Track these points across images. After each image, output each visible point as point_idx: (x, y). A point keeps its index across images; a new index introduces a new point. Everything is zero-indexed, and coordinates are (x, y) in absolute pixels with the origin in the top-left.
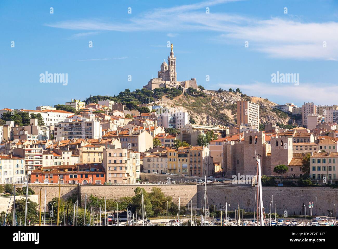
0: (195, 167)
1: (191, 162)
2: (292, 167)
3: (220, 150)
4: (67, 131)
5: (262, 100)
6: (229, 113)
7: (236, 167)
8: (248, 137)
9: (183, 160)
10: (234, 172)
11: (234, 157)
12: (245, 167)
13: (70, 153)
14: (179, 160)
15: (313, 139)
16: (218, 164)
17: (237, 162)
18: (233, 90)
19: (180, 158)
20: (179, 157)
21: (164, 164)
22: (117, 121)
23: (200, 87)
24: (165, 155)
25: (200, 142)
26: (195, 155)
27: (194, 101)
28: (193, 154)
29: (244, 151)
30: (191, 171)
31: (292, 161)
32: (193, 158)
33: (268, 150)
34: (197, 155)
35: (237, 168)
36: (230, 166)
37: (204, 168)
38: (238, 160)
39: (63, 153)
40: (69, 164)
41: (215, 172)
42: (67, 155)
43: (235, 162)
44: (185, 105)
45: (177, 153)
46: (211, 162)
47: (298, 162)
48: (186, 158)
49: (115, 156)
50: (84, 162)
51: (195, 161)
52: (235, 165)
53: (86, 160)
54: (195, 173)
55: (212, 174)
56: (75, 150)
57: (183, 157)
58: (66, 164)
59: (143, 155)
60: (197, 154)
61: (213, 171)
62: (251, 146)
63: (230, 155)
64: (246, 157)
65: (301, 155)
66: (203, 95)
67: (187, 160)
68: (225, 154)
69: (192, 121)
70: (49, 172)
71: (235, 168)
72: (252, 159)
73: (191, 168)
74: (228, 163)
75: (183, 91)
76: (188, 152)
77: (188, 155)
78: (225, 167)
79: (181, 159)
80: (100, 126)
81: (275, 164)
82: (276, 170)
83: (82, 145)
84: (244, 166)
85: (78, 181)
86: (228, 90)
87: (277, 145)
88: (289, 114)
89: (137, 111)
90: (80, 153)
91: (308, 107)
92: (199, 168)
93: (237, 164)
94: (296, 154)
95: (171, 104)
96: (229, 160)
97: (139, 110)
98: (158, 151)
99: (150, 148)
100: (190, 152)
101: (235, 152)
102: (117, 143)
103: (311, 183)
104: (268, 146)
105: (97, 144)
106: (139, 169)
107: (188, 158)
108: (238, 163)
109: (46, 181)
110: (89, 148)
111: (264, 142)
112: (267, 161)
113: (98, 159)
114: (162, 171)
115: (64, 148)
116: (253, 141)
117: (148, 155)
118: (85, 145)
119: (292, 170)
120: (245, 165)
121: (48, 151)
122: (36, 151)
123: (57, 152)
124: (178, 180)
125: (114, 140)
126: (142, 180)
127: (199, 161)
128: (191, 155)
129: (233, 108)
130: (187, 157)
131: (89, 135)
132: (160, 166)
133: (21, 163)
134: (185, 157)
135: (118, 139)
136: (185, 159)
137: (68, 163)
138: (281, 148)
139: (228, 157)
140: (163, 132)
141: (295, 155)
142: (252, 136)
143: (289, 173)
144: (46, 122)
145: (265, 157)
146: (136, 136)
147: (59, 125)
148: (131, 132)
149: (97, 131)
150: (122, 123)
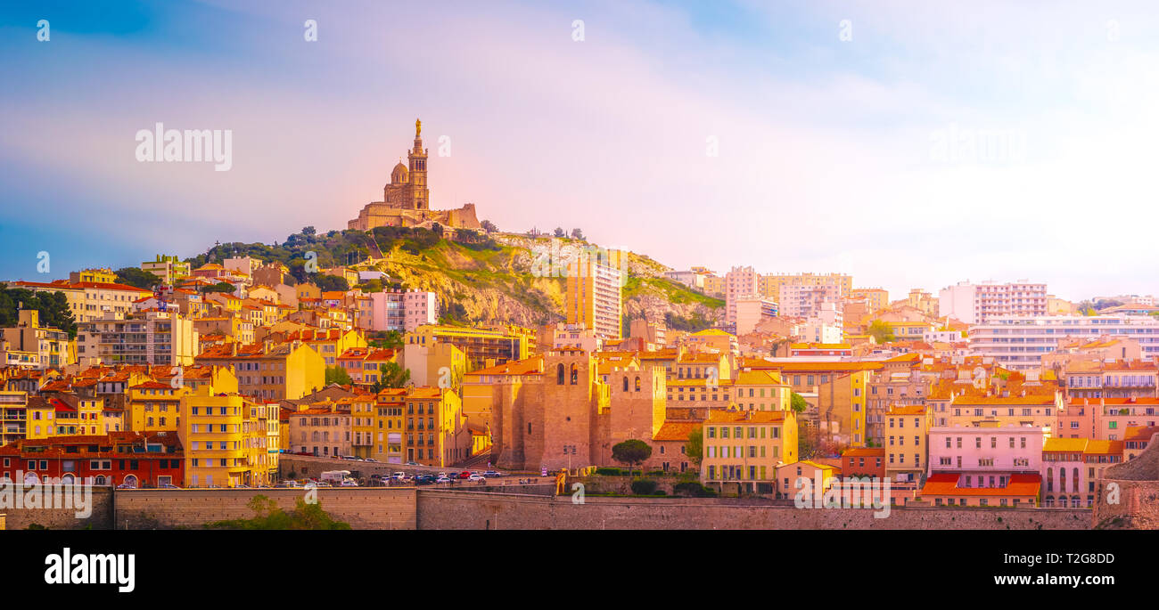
0: (421, 442)
1: (411, 427)
2: (662, 445)
4: (110, 341)
6: (552, 289)
7: (525, 441)
8: (554, 367)
9: (390, 423)
10: (518, 454)
11: (519, 417)
12: (547, 442)
13: (100, 405)
14: (381, 423)
15: (726, 368)
16: (483, 432)
17: (526, 429)
18: (564, 232)
19: (382, 418)
20: (380, 413)
21: (341, 431)
22: (259, 312)
23: (486, 225)
24: (345, 411)
26: (421, 412)
27: (468, 259)
28: (416, 408)
29: (543, 401)
30: (411, 451)
31: (662, 429)
32: (415, 416)
33: (604, 402)
34: (426, 412)
35: (527, 443)
36: (508, 438)
37: (443, 445)
38: (530, 424)
39: (80, 404)
40: (98, 433)
41: (475, 451)
42: (91, 408)
43: (522, 428)
44: (446, 269)
45: (375, 404)
46: (463, 429)
47: (676, 431)
48: (398, 418)
50: (137, 428)
51: (421, 427)
52: (522, 437)
53: (142, 423)
54: (421, 457)
55: (465, 459)
56: (111, 398)
57: (390, 414)
58: (88, 433)
59: (289, 410)
60: (426, 408)
61: (469, 450)
62: (561, 392)
63: (510, 412)
64: (548, 417)
65: (686, 413)
66: (491, 245)
67: (399, 423)
68: (499, 407)
69: (450, 315)
70: (39, 452)
71: (523, 443)
72: (565, 421)
73: (411, 443)
74: (504, 432)
75: (442, 235)
76: (403, 404)
77: (403, 409)
78: (497, 440)
79: (386, 419)
80: (195, 331)
81: (619, 435)
83: (133, 381)
84: (542, 439)
85: (113, 477)
86: (552, 233)
87: (626, 389)
88: (696, 292)
89: (315, 284)
90: (126, 404)
92: (431, 443)
93: (526, 434)
94: (676, 411)
95: (410, 265)
96: (508, 424)
97: (320, 285)
98: (328, 399)
99: (314, 390)
100: (407, 403)
101: (523, 403)
102: (225, 380)
104: (603, 389)
106: (276, 446)
107: (402, 418)
108: (530, 432)
110: (148, 392)
111: (594, 379)
112: (601, 429)
113: (172, 418)
114: (336, 449)
115: (84, 393)
116: (567, 378)
117: (303, 408)
118: (140, 382)
119: (662, 452)
120: (546, 437)
121: (40, 398)
122: (11, 399)
123: (66, 400)
125: (218, 369)
127: (431, 427)
128: (411, 412)
130: (400, 414)
131: (165, 353)
132: (331, 438)
134: (395, 414)
135: (229, 369)
136: (395, 419)
137: (94, 429)
138: (634, 397)
139: (504, 417)
140: (362, 344)
141: (671, 414)
142: (565, 365)
143: (656, 460)
144: (79, 315)
145: (596, 419)
146: (280, 358)
147: (91, 327)
148: (270, 347)
149: (186, 343)
150: (270, 317)
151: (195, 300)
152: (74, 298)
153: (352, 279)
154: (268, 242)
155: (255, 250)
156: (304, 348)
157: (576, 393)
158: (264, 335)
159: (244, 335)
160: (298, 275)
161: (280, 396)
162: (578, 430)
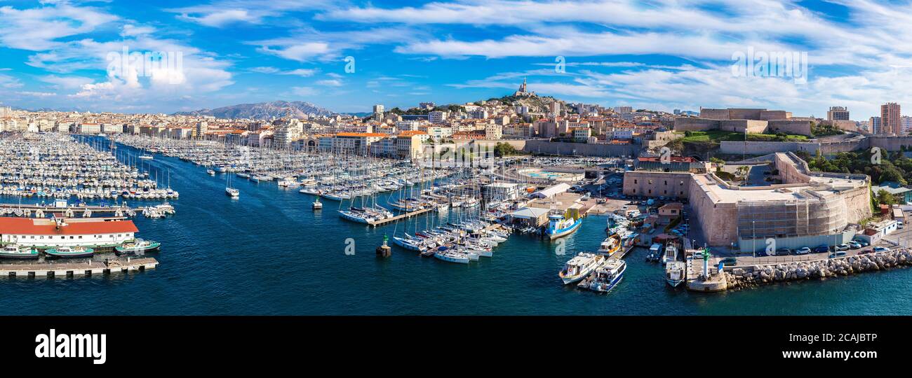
0: (526, 132)
1: (525, 130)
2: (568, 133)
3: (538, 124)
5: (562, 101)
6: (548, 106)
8: (549, 120)
10: (543, 134)
11: (543, 128)
12: (548, 133)
14: (520, 129)
15: (578, 121)
16: (536, 131)
18: (550, 96)
20: (519, 127)
21: (512, 130)
24: (513, 127)
25: (530, 121)
27: (533, 101)
28: (526, 126)
29: (547, 126)
31: (568, 131)
32: (526, 128)
33: (558, 126)
36: (541, 132)
37: (530, 132)
38: (545, 129)
40: (470, 130)
42: (470, 126)
43: (543, 130)
44: (529, 102)
46: (533, 130)
47: (570, 131)
49: (490, 127)
50: (478, 129)
51: (527, 130)
54: (526, 135)
55: (534, 135)
56: (473, 124)
57: (521, 127)
59: (504, 127)
60: (528, 126)
62: (550, 124)
64: (548, 128)
65: (572, 128)
66: (537, 98)
68: (539, 127)
69: (530, 110)
70: (461, 133)
72: (551, 129)
73: (524, 133)
78: (539, 132)
81: (560, 132)
82: (561, 135)
85: (474, 138)
88: (572, 107)
90: (476, 125)
91: (580, 105)
92: (528, 133)
95: (523, 102)
96: (541, 129)
98: (511, 125)
99: (508, 123)
100: (524, 126)
101: (544, 126)
102: (493, 121)
103: (575, 140)
104: (558, 124)
105: (483, 122)
106: (501, 134)
108: (545, 131)
109: (460, 138)
110: (480, 123)
111: (556, 122)
112: (557, 131)
113: (484, 127)
114: (511, 134)
115: (469, 123)
116: (551, 122)
117: (507, 126)
118: (479, 121)
119: (568, 135)
120: (548, 131)
121: (462, 124)
122: (457, 124)
123: (466, 124)
124: (518, 139)
125: (491, 119)
126: (502, 138)
129: (549, 104)
131: (482, 117)
132: (511, 132)
133: (450, 129)
135: (493, 119)
136: (522, 129)
138: (563, 125)
141: (569, 128)
142: (551, 119)
143: (566, 136)
144: (468, 110)
145: (556, 129)
146: (502, 118)
147: (470, 112)
148: (500, 116)
149: (486, 115)
150: (500, 110)
151: (487, 108)
152: (466, 107)
153: (514, 104)
154: (499, 98)
155: (497, 99)
156: (506, 116)
157: (553, 125)
158: (499, 114)
159: (495, 114)
160: (504, 104)
161: (502, 124)
162: (553, 131)
